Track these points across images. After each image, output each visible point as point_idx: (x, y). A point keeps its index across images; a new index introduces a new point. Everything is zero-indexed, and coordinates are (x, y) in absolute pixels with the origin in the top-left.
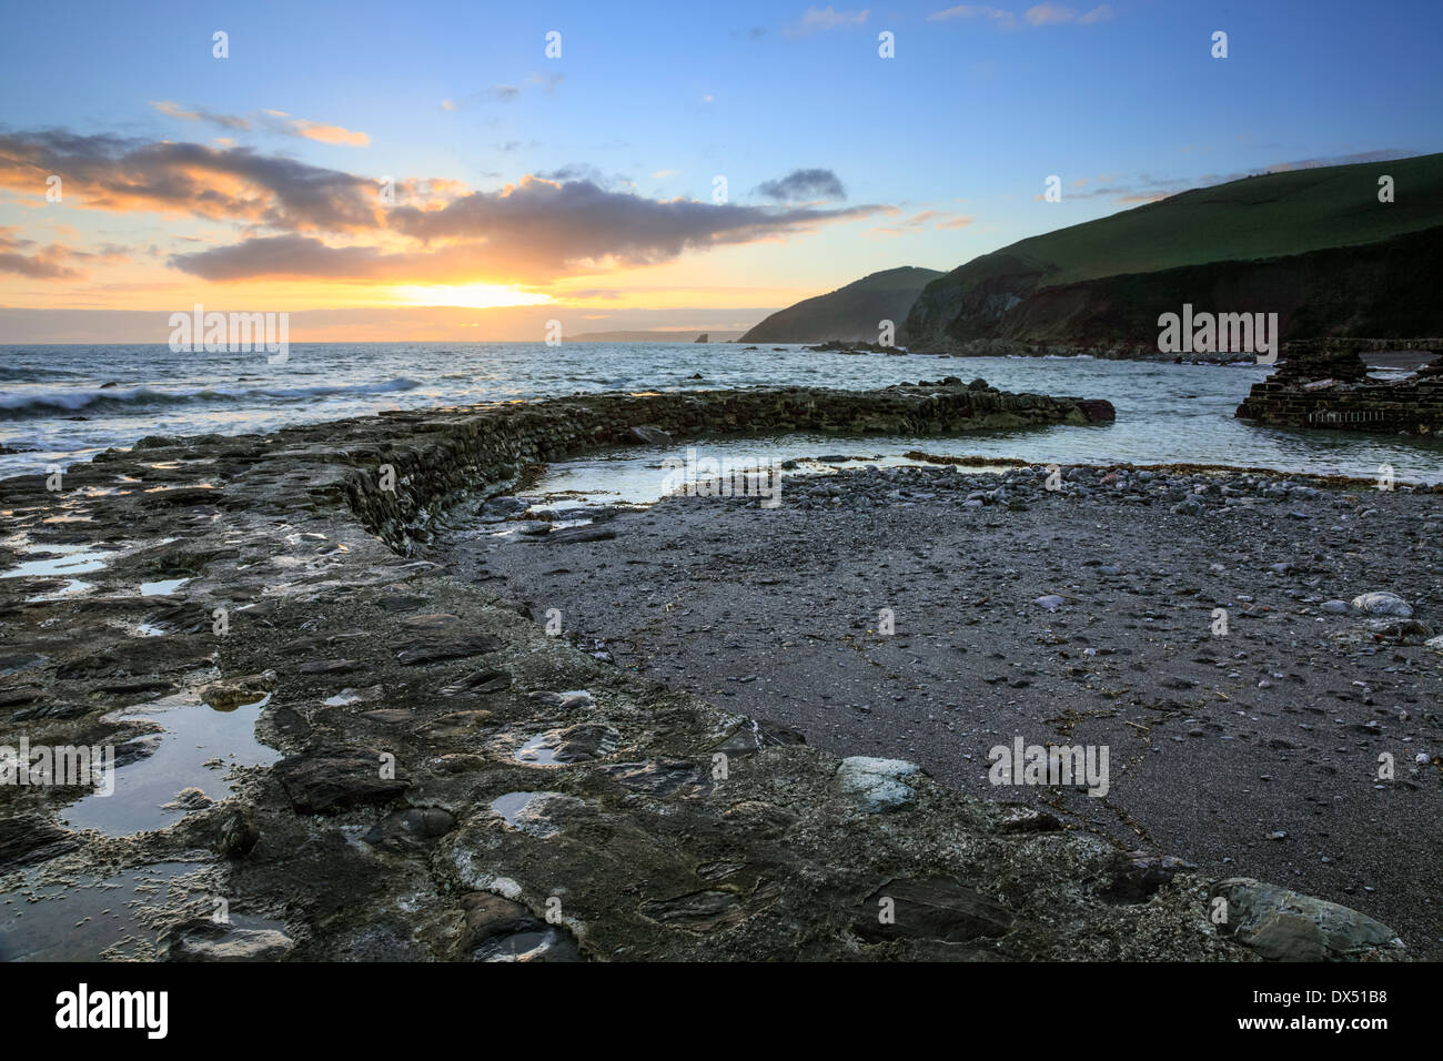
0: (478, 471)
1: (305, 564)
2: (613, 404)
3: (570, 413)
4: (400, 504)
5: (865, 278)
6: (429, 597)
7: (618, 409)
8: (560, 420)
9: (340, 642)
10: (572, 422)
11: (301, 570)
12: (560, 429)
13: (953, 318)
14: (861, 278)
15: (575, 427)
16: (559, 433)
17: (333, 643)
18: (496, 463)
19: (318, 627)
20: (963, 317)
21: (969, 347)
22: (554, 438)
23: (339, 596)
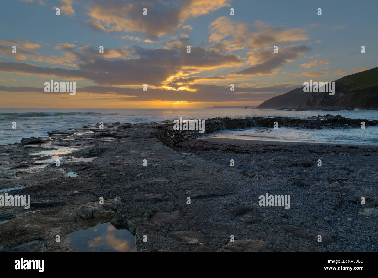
0: (191, 137)
1: (140, 153)
2: (228, 120)
3: (215, 122)
4: (170, 143)
5: (293, 90)
6: (193, 165)
7: (229, 122)
8: (213, 124)
9: (155, 184)
10: (216, 125)
11: (139, 155)
12: (213, 127)
13: (321, 100)
14: (292, 90)
15: (217, 126)
16: (212, 128)
17: (151, 184)
18: (196, 135)
19: (144, 176)
20: (325, 100)
21: (327, 108)
22: (211, 129)
23: (154, 164)
